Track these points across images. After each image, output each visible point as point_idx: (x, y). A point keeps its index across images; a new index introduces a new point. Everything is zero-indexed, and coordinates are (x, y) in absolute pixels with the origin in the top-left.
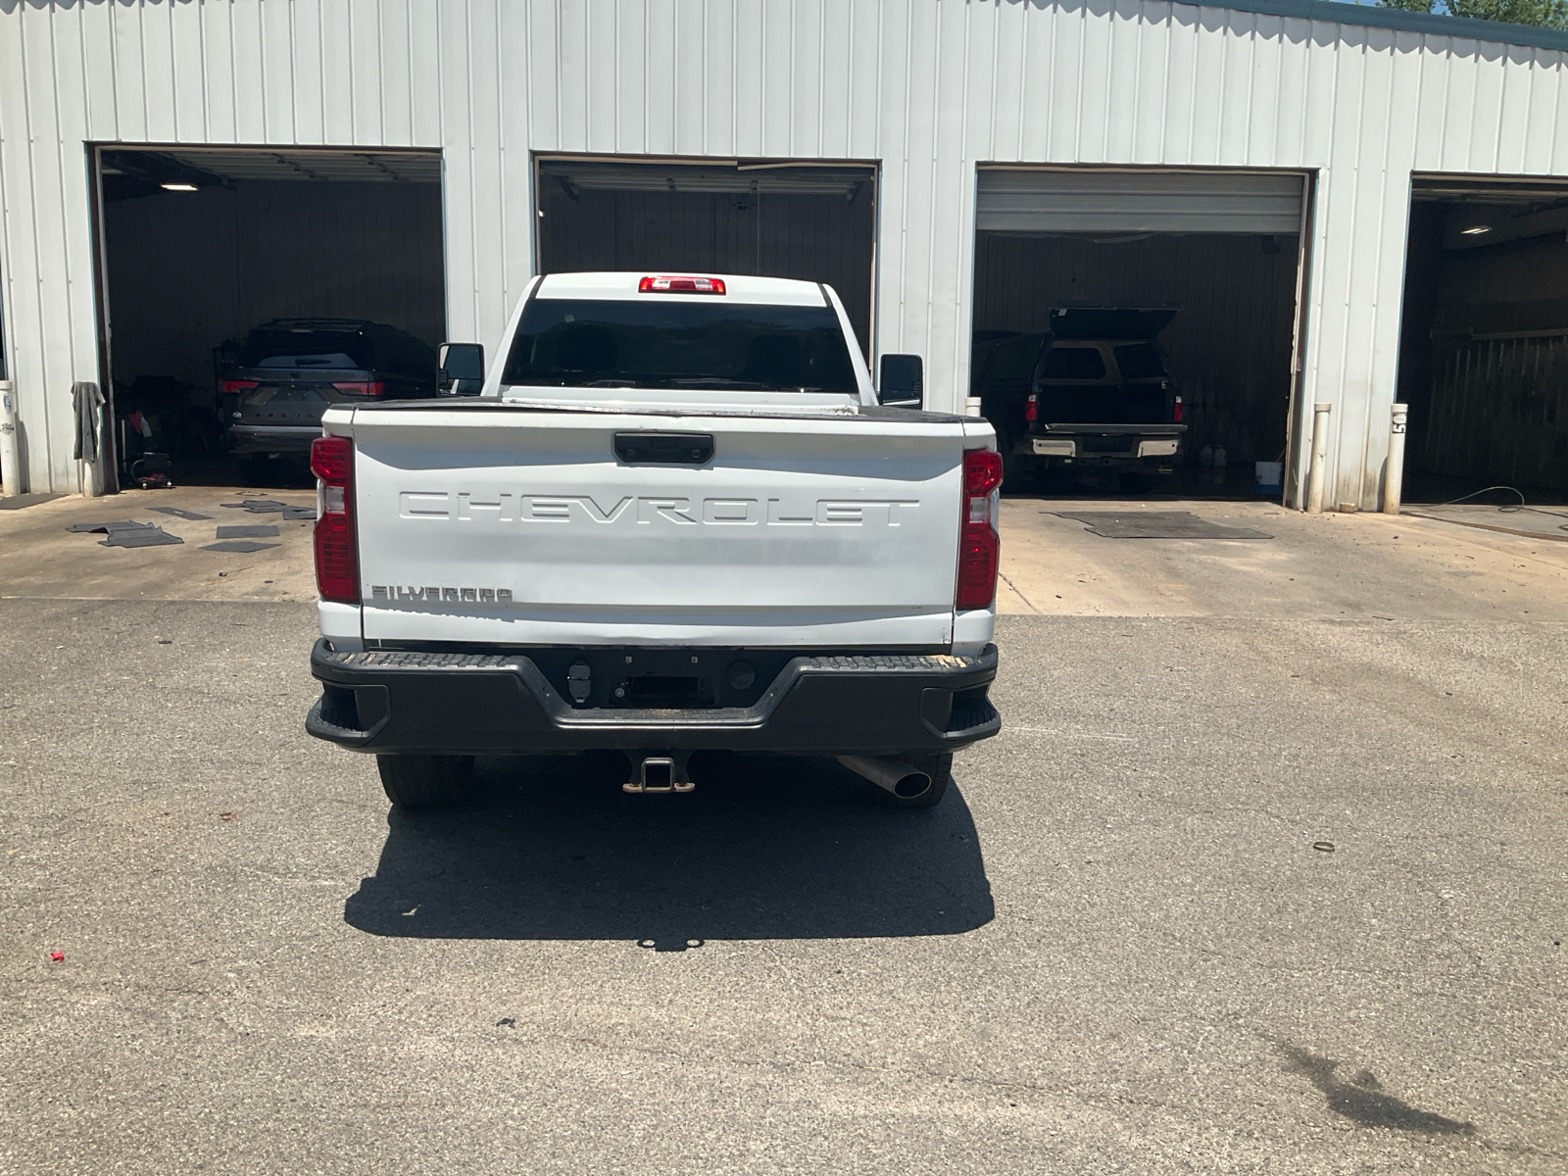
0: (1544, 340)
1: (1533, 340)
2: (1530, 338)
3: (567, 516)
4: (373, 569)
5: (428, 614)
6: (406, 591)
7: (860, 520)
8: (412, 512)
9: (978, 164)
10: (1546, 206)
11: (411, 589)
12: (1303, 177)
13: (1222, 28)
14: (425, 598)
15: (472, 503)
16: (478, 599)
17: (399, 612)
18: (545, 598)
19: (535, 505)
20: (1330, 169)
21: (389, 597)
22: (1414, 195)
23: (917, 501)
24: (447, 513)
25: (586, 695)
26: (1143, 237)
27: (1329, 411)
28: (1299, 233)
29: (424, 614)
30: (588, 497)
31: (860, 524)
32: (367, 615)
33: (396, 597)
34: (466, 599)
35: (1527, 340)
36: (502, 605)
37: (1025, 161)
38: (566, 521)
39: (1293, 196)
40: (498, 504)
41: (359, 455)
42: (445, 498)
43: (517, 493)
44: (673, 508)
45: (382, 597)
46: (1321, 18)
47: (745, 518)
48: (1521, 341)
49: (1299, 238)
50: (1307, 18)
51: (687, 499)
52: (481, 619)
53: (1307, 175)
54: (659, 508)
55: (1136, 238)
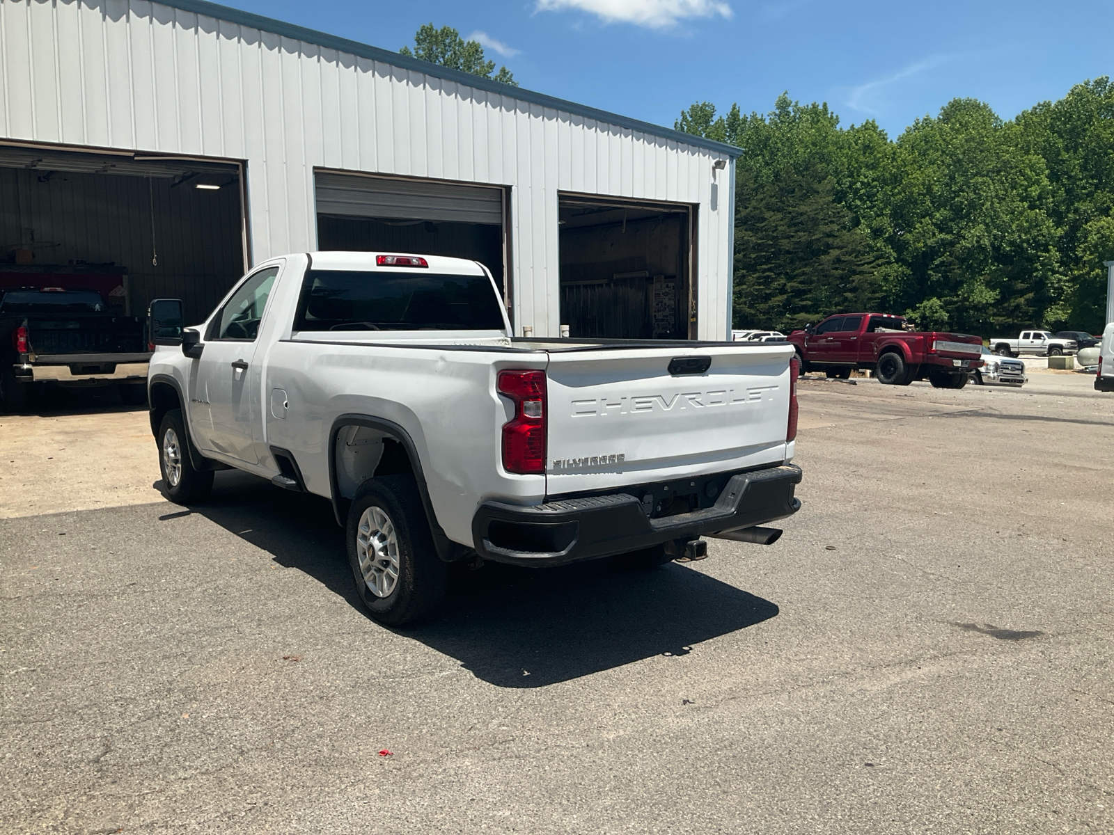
0: (592, 286)
1: (585, 287)
2: (583, 285)
3: (651, 408)
4: (556, 451)
5: (580, 475)
6: (571, 462)
7: (760, 398)
8: (577, 413)
9: (315, 168)
10: (592, 211)
11: (574, 460)
12: (501, 190)
13: (454, 94)
14: (581, 465)
15: (608, 405)
16: (608, 462)
17: (565, 475)
18: (639, 457)
19: (637, 403)
20: (517, 186)
21: (562, 467)
22: (560, 204)
23: (777, 386)
24: (595, 412)
25: (650, 512)
26: (417, 223)
27: (531, 331)
28: (502, 224)
29: (579, 475)
30: (660, 396)
31: (760, 400)
32: (549, 479)
33: (566, 466)
34: (602, 463)
35: (582, 286)
36: (619, 464)
37: (345, 168)
38: (651, 410)
39: (496, 202)
40: (620, 404)
41: (548, 380)
42: (594, 403)
43: (629, 397)
44: (694, 399)
45: (559, 469)
46: (507, 95)
47: (721, 402)
48: (578, 287)
49: (502, 226)
50: (499, 94)
51: (700, 393)
52: (606, 474)
53: (504, 189)
54: (690, 399)
55: (413, 223)
